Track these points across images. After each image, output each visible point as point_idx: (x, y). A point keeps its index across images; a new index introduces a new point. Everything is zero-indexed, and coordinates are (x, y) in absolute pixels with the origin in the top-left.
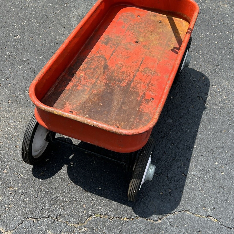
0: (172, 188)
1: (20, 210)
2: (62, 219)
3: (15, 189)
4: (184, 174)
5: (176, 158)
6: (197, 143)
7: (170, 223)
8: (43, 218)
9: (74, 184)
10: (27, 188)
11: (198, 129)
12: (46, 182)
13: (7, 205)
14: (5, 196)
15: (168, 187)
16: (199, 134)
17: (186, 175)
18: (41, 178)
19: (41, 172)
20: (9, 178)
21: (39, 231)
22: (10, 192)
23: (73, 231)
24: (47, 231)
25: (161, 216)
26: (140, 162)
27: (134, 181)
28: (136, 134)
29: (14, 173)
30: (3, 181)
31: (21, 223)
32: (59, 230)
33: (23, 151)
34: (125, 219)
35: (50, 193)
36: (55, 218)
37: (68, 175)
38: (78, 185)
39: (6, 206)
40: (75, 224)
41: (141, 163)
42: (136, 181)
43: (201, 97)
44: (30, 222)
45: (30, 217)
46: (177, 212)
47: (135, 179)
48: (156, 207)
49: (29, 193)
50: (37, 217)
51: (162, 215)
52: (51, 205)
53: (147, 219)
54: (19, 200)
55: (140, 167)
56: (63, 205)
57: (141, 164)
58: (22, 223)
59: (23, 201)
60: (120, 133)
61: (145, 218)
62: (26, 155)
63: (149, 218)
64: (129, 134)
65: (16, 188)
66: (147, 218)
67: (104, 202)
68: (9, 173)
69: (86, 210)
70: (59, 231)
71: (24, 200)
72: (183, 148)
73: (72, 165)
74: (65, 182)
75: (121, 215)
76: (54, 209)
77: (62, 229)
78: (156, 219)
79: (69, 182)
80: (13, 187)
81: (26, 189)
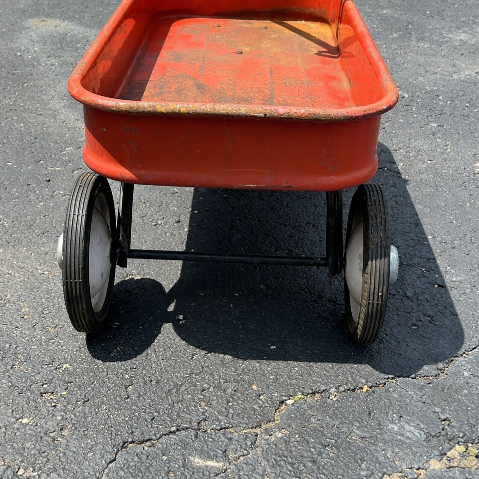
0: (431, 313)
1: (97, 432)
2: (215, 426)
3: (61, 395)
4: (437, 284)
5: (405, 263)
6: (429, 232)
7: (469, 372)
8: (165, 435)
9: (208, 354)
10: (92, 386)
11: (415, 211)
12: (134, 364)
13: (54, 431)
14: (42, 414)
15: (420, 313)
16: (423, 218)
17: (442, 286)
18: (118, 358)
19: (113, 349)
20: (34, 378)
21: (168, 465)
22: (50, 405)
23: (255, 442)
24: (188, 461)
25: (441, 365)
26: (374, 218)
27: (374, 264)
28: (371, 112)
29: (43, 365)
30: (21, 387)
31: (112, 459)
32: (219, 449)
33: (69, 277)
34: (365, 390)
35: (156, 383)
36: (196, 427)
37: (182, 340)
38: (219, 353)
39: (52, 435)
40: (252, 428)
41: (378, 220)
42: (378, 264)
43: (386, 169)
44: (135, 452)
45: (130, 440)
46: (470, 350)
47: (376, 260)
48: (418, 351)
49: (103, 394)
50: (147, 437)
51: (442, 362)
52: (172, 403)
53: (415, 378)
54: (82, 415)
55: (379, 229)
56: (202, 397)
57: (378, 222)
58: (115, 460)
59: (96, 414)
60: (337, 115)
61: (409, 377)
62: (78, 287)
63: (417, 373)
64: (357, 114)
65: (64, 393)
66: (413, 376)
67: (296, 369)
68: (30, 369)
69: (262, 394)
70: (221, 452)
71: (97, 410)
72: (408, 245)
73: (181, 320)
74: (184, 354)
75: (352, 385)
76: (184, 411)
77: (226, 446)
78: (434, 372)
79: (192, 352)
80: (53, 393)
81: (90, 388)
